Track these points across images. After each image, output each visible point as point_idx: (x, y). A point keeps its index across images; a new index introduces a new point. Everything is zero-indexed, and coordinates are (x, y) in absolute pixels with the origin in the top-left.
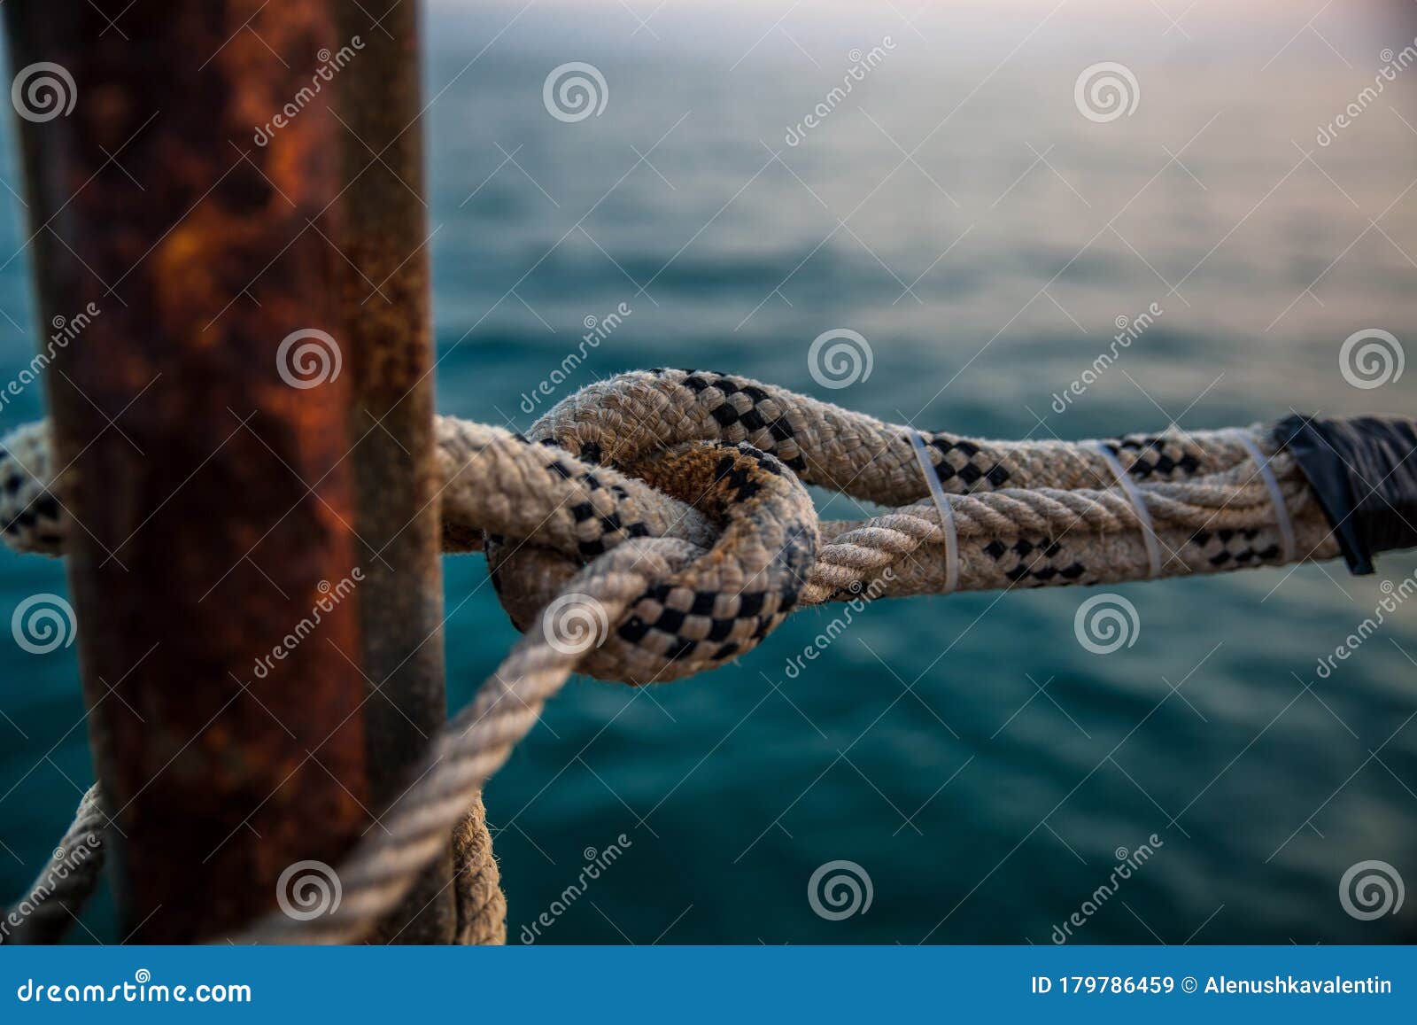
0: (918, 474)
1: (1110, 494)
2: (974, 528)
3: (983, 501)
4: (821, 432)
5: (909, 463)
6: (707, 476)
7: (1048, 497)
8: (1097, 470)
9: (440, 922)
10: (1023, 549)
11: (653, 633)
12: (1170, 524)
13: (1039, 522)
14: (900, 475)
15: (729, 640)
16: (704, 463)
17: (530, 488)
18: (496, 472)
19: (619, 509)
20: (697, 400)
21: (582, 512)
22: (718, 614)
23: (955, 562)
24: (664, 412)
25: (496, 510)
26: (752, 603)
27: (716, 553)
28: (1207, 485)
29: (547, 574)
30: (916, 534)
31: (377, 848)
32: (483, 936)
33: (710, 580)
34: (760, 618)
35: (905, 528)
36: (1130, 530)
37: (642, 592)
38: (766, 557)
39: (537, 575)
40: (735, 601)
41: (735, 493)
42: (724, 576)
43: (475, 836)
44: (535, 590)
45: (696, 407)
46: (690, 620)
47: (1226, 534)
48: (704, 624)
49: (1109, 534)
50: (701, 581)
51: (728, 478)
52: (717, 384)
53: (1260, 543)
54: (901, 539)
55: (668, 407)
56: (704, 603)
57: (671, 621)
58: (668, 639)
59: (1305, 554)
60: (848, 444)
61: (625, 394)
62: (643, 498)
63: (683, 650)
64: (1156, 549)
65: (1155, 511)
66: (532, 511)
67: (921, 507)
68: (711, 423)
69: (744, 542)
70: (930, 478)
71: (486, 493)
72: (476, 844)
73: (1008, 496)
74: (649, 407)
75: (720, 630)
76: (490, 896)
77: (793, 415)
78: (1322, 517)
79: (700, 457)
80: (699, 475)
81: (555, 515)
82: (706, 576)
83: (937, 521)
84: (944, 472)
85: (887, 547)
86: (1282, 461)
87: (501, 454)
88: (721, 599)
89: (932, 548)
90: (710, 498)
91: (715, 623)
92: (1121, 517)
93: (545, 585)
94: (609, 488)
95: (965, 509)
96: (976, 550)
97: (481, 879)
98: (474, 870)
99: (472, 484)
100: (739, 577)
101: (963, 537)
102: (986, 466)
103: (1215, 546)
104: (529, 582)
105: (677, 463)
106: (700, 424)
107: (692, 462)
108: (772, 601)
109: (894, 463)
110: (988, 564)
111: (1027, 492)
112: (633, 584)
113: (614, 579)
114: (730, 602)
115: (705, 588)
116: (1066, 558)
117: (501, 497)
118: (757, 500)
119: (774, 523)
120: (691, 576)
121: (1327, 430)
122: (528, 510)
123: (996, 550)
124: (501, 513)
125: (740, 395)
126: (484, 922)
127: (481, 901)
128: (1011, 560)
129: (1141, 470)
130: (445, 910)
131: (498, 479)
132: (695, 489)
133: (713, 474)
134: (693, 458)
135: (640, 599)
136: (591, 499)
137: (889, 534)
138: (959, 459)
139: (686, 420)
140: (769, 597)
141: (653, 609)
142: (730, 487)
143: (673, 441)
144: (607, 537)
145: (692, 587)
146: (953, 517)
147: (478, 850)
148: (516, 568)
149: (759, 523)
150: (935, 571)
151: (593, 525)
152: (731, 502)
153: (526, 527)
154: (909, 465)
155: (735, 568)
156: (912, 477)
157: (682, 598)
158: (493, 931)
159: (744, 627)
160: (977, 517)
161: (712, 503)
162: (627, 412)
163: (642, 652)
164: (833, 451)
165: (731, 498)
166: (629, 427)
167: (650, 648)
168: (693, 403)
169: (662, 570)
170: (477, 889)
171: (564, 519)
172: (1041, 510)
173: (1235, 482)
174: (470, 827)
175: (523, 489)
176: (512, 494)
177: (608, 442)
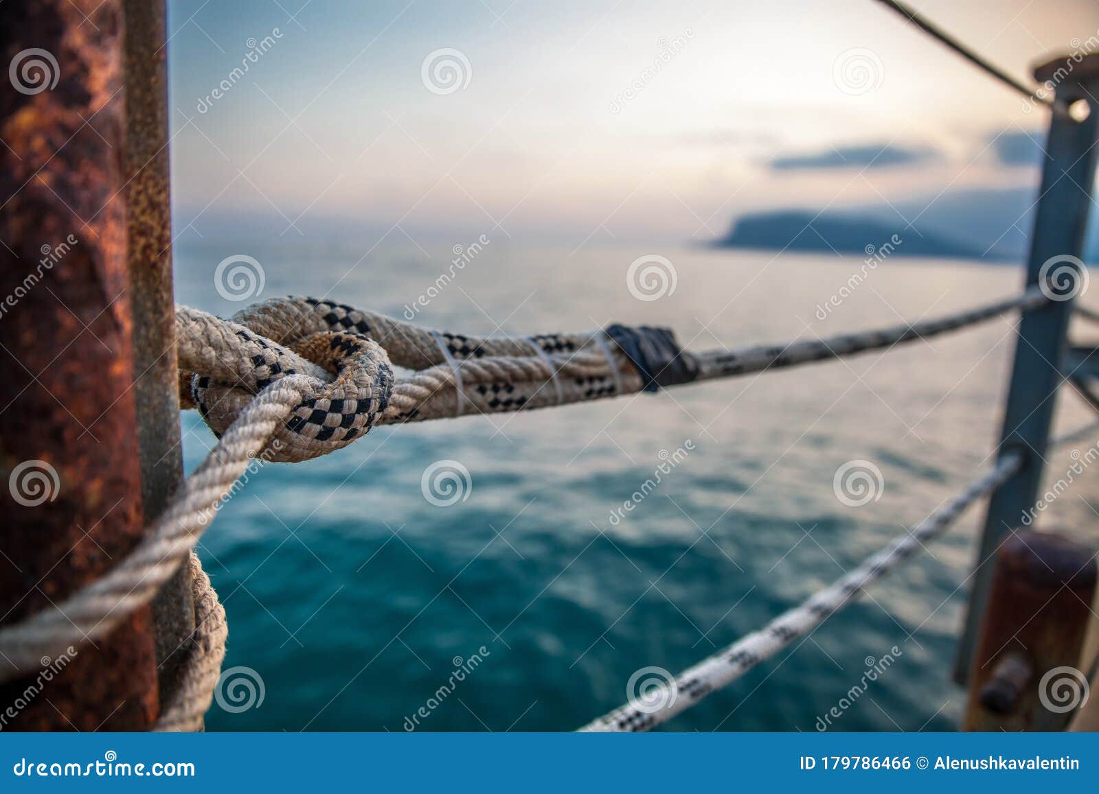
0: (438, 350)
1: (535, 359)
2: (471, 378)
3: (472, 362)
4: (385, 329)
5: (432, 345)
6: (325, 348)
7: (507, 360)
8: (528, 349)
9: (186, 617)
10: (496, 389)
11: (308, 425)
12: (566, 374)
13: (502, 373)
14: (429, 351)
15: (352, 427)
16: (324, 342)
17: (228, 344)
18: (207, 334)
19: (279, 360)
20: (315, 311)
21: (258, 360)
22: (345, 411)
23: (462, 396)
24: (297, 317)
25: (207, 356)
26: (363, 405)
27: (341, 378)
28: (579, 354)
29: (238, 400)
30: (441, 379)
31: (157, 540)
32: (214, 626)
33: (339, 393)
34: (369, 414)
35: (436, 376)
36: (546, 377)
37: (300, 402)
38: (370, 380)
39: (232, 402)
40: (355, 404)
41: (345, 352)
42: (347, 390)
43: (198, 576)
44: (231, 410)
45: (315, 314)
46: (330, 415)
47: (591, 379)
48: (338, 417)
49: (538, 380)
50: (333, 394)
51: (339, 347)
52: (327, 303)
53: (607, 384)
54: (435, 382)
55: (299, 314)
56: (337, 405)
57: (318, 417)
58: (317, 428)
59: (628, 391)
60: (399, 334)
61: (273, 306)
62: (290, 357)
63: (326, 434)
64: (560, 388)
65: (557, 367)
66: (229, 358)
67: (442, 366)
68: (323, 323)
69: (355, 373)
70: (445, 353)
71: (202, 346)
72: (199, 579)
73: (485, 360)
74: (288, 314)
75: (348, 421)
76: (214, 606)
77: (369, 320)
78: (633, 370)
79: (320, 339)
80: (321, 348)
81: (243, 361)
82: (336, 391)
83: (451, 372)
84: (452, 349)
85: (428, 386)
86: (612, 343)
87: (209, 324)
88: (346, 403)
89: (449, 388)
90: (329, 359)
91: (344, 416)
92: (543, 371)
93: (238, 406)
94: (273, 348)
95: (465, 367)
96: (473, 389)
97: (207, 596)
98: (201, 593)
99: (192, 339)
100: (356, 390)
101: (466, 383)
102: (472, 347)
103: (586, 386)
104: (228, 405)
105: (306, 345)
106: (318, 324)
107: (316, 342)
108: (375, 405)
109: (425, 345)
110: (479, 397)
111: (494, 358)
112: (295, 396)
113: (284, 392)
114: (351, 405)
115: (336, 397)
116: (517, 394)
117: (210, 348)
118: (359, 352)
119: (370, 362)
120: (328, 392)
121: (628, 330)
122: (227, 357)
123: (482, 390)
124: (211, 358)
125: (338, 309)
126: (214, 618)
127: (209, 608)
128: (490, 395)
129: (548, 349)
130: (189, 610)
131: (208, 338)
132: (319, 356)
133: (330, 346)
134: (316, 340)
135: (299, 406)
136: (263, 353)
137: (429, 379)
138: (459, 344)
139: (310, 322)
140: (373, 401)
141: (307, 412)
142: (342, 350)
143: (304, 333)
144: (273, 377)
145: (329, 398)
146: (460, 372)
147: (202, 582)
148: (217, 399)
149: (363, 363)
150: (452, 402)
151: (265, 369)
152: (344, 357)
153: (224, 370)
154: (433, 346)
155: (352, 385)
156: (435, 352)
157: (324, 403)
158: (220, 623)
159: (361, 418)
160: (472, 371)
161: (330, 362)
162: (276, 316)
163: (302, 437)
164: (392, 339)
165: (343, 356)
166: (277, 324)
167: (307, 434)
168: (313, 313)
169: (310, 391)
170: (205, 601)
171: (248, 364)
172: (504, 367)
173: (593, 352)
174: (194, 571)
175: (224, 345)
176: (216, 346)
177: (266, 332)
